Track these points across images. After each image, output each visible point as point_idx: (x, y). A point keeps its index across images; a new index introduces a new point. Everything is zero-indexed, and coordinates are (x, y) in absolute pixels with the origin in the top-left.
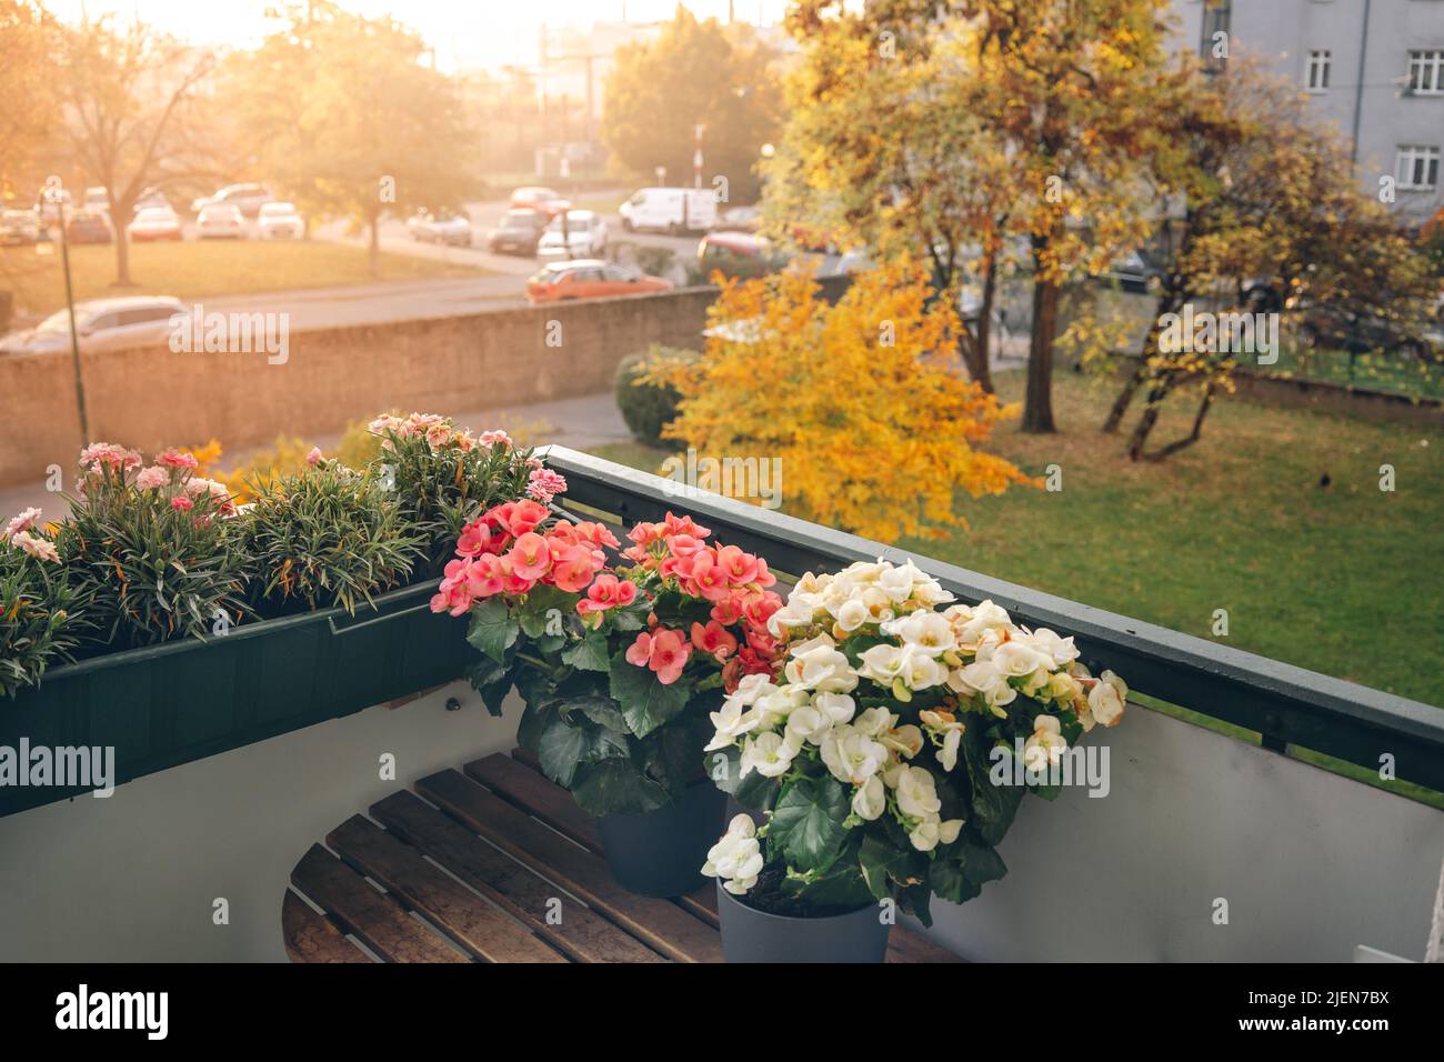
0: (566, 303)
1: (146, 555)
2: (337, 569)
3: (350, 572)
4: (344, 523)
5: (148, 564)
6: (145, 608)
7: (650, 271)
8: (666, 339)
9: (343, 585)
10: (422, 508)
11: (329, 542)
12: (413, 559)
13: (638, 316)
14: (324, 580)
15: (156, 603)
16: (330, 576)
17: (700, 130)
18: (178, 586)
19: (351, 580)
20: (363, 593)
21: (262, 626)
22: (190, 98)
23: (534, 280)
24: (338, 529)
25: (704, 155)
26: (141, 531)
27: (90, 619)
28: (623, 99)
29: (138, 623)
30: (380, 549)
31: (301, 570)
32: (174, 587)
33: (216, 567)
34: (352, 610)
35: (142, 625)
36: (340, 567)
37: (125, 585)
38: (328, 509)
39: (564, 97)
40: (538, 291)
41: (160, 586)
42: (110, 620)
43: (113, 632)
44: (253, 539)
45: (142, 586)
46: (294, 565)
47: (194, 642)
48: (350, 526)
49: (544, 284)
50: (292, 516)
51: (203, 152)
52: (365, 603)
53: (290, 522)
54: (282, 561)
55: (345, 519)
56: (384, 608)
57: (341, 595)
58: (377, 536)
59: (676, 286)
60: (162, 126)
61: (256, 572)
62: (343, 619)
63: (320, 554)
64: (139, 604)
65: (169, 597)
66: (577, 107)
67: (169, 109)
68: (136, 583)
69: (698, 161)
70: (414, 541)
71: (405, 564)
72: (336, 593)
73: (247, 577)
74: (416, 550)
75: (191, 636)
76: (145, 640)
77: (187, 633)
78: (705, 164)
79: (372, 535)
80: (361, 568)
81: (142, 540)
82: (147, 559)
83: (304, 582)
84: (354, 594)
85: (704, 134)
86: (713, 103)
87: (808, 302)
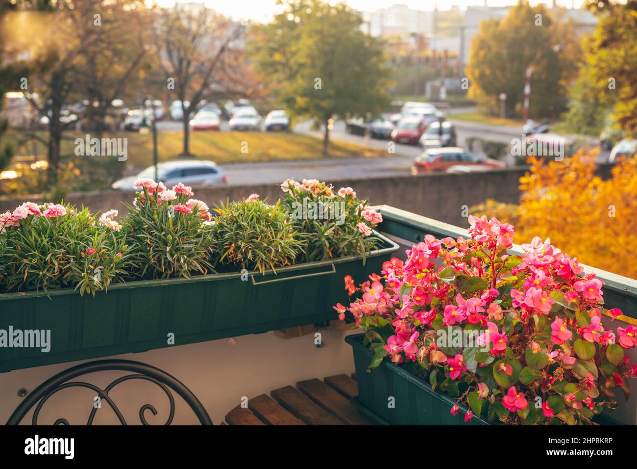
0: (437, 173)
1: (163, 233)
2: (257, 251)
3: (264, 253)
4: (262, 228)
5: (163, 237)
6: (161, 260)
7: (492, 156)
8: (499, 198)
9: (260, 259)
10: (305, 227)
11: (254, 236)
12: (297, 251)
13: (482, 183)
14: (250, 255)
15: (166, 258)
16: (254, 253)
17: (529, 71)
18: (177, 250)
19: (264, 257)
20: (270, 266)
21: (217, 276)
22: (230, 50)
23: (418, 160)
24: (258, 230)
25: (531, 87)
26: (162, 222)
27: (134, 263)
28: (482, 54)
29: (158, 267)
30: (280, 244)
31: (239, 250)
32: (175, 251)
33: (196, 243)
34: (263, 273)
35: (159, 269)
36: (259, 250)
37: (152, 247)
38: (255, 219)
39: (446, 52)
40: (420, 166)
41: (168, 249)
42: (144, 264)
43: (145, 270)
44: (217, 233)
45: (160, 249)
46: (236, 247)
47: (183, 280)
48: (265, 229)
49: (424, 162)
50: (237, 222)
51: (235, 81)
52: (271, 270)
53: (236, 224)
54: (230, 244)
55: (263, 226)
56: (281, 275)
57: (259, 265)
58: (279, 235)
59: (507, 166)
60: (213, 65)
61: (216, 249)
62: (259, 278)
63: (249, 242)
64: (158, 258)
65: (172, 255)
66: (454, 57)
67: (218, 57)
68: (157, 247)
69: (527, 90)
70: (300, 242)
71: (293, 254)
72: (256, 263)
73: (212, 250)
74: (299, 246)
75: (182, 276)
76: (160, 275)
77: (180, 275)
78: (532, 92)
79: (276, 235)
80: (270, 251)
81: (162, 227)
82: (164, 235)
83: (240, 256)
84: (265, 266)
85: (533, 75)
86: (539, 55)
87: (589, 176)
